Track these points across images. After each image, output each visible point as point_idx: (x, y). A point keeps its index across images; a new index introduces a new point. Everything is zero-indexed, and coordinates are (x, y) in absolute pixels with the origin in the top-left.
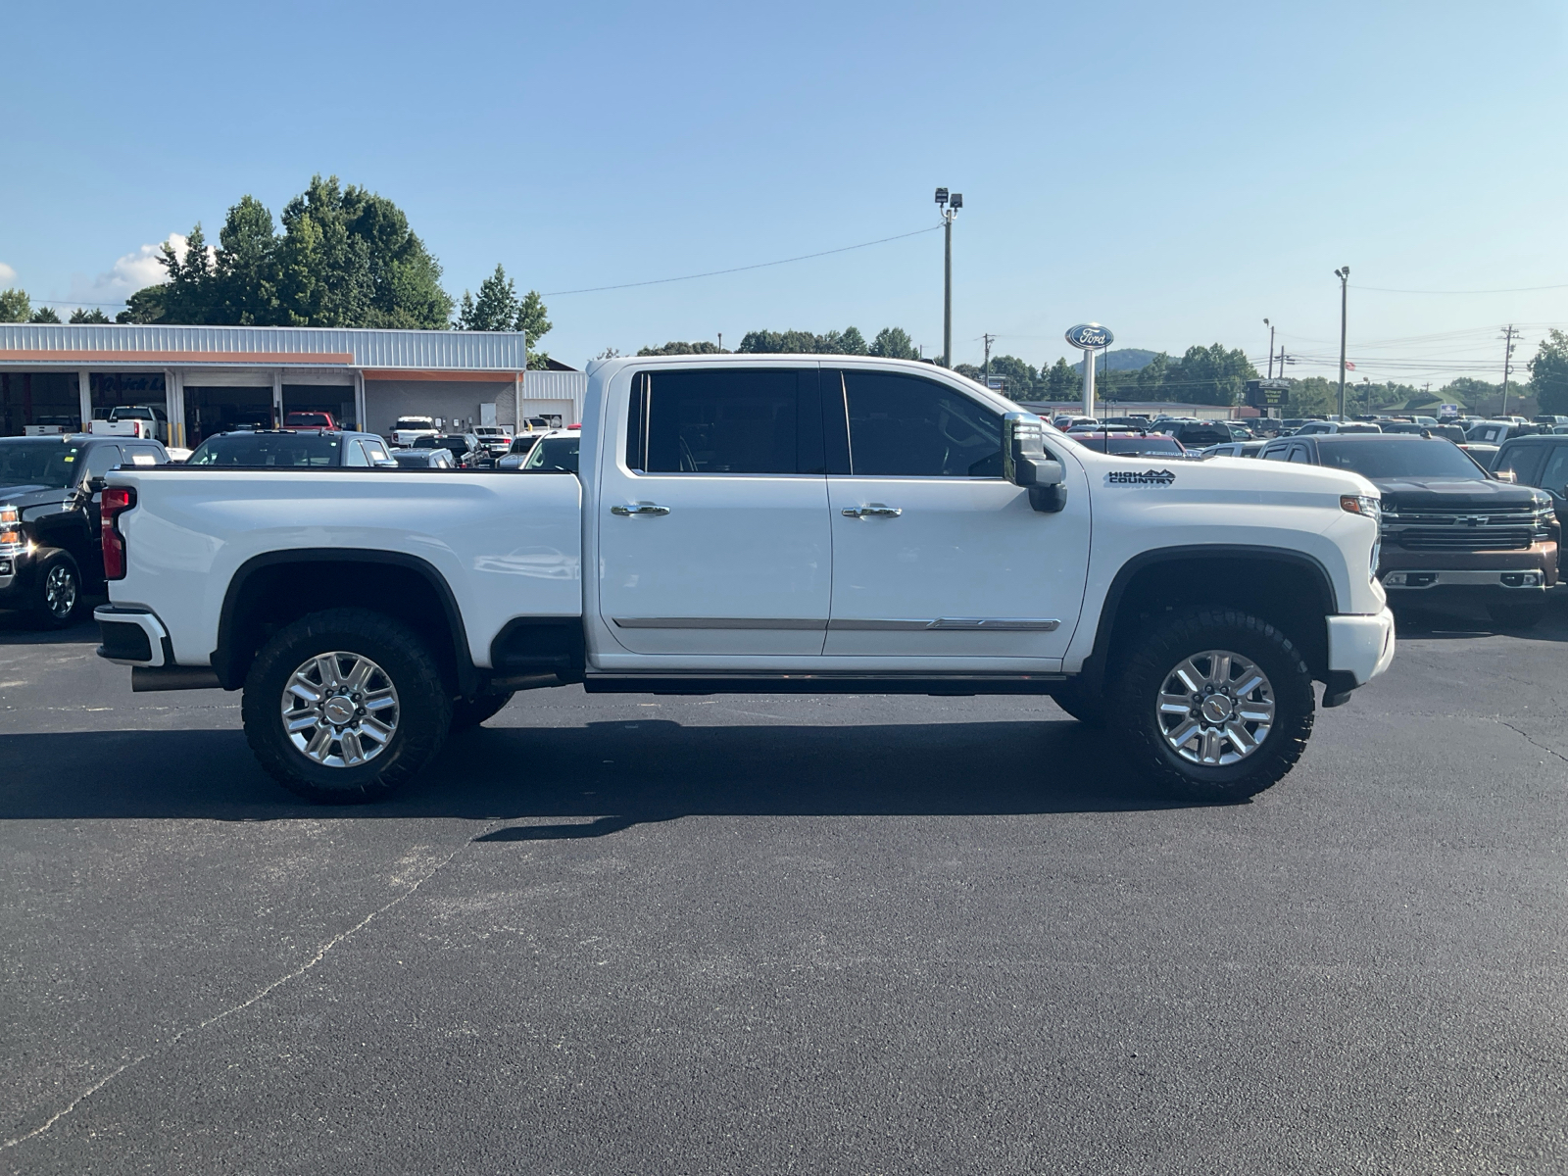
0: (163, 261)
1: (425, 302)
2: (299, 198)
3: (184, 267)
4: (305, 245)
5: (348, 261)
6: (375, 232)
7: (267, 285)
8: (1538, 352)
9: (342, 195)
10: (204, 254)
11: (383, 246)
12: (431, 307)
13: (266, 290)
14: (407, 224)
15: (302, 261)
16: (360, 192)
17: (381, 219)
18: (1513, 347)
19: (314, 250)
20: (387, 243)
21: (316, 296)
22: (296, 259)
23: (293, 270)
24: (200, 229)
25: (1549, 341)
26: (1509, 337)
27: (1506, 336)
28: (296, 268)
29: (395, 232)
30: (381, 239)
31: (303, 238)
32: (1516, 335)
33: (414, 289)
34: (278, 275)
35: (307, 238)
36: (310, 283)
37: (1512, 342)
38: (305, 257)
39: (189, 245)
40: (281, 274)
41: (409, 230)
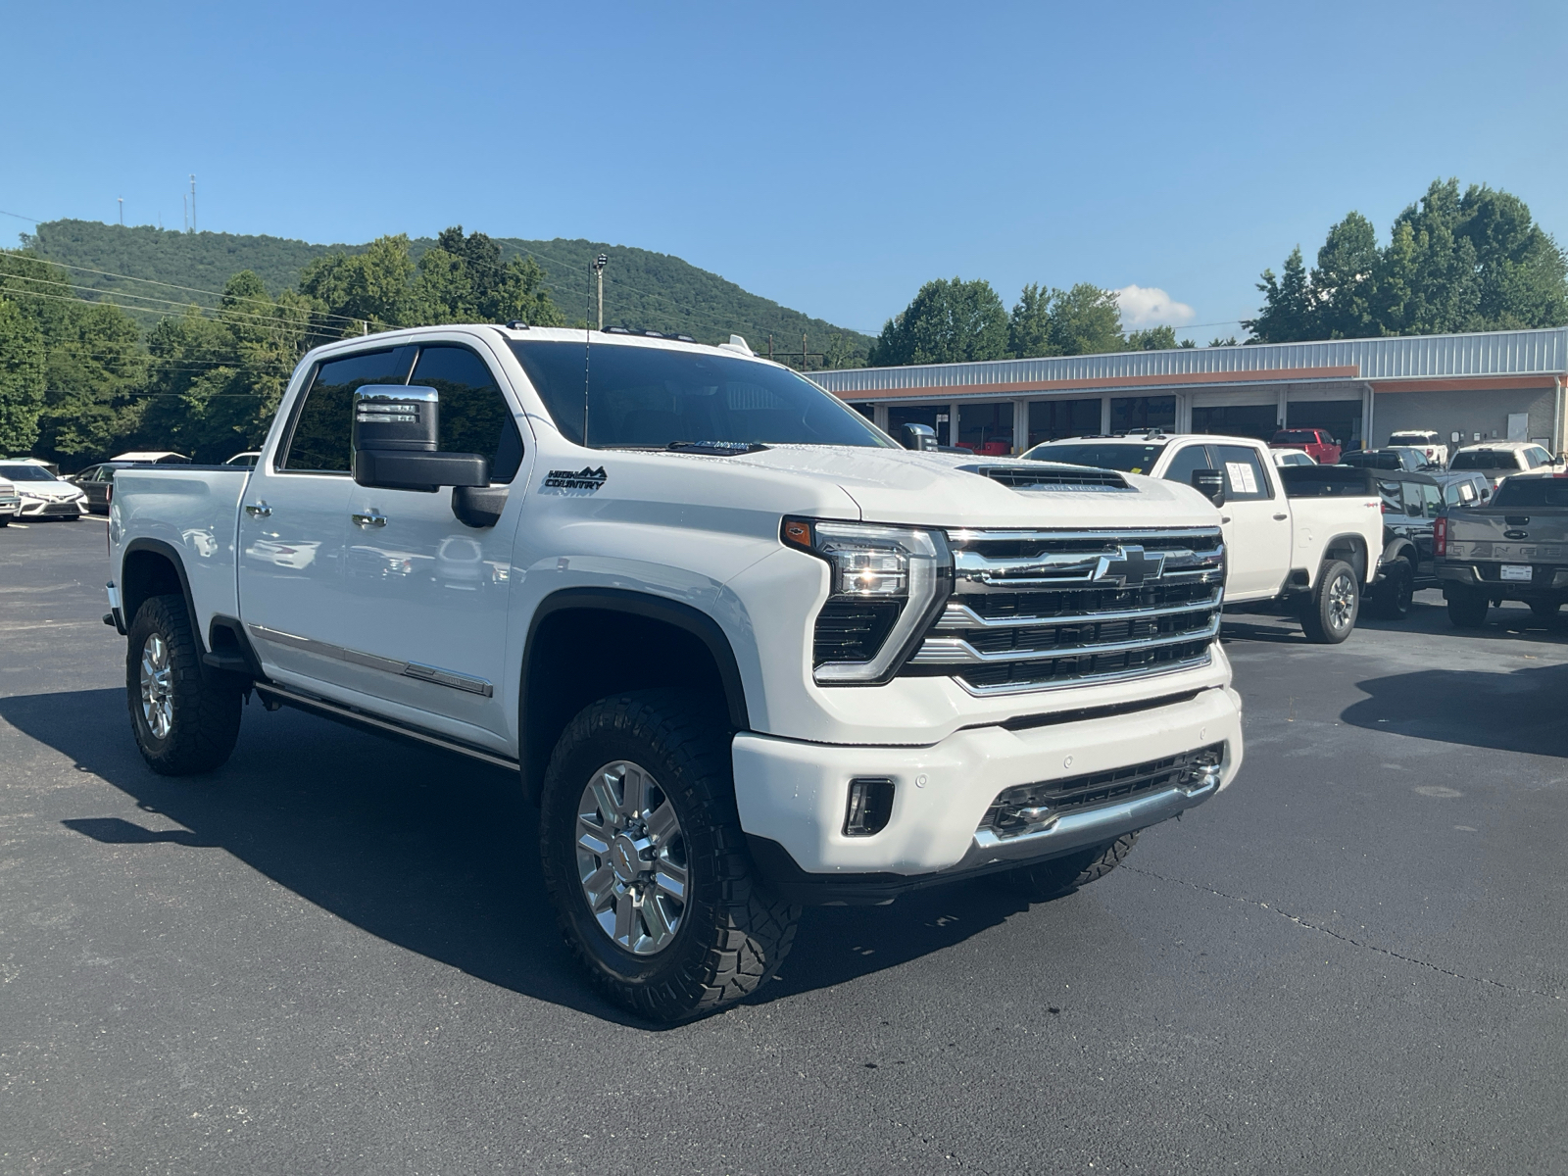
0: (1263, 288)
1: (1542, 304)
2: (1413, 205)
3: (1282, 290)
4: (1402, 256)
5: (1451, 267)
6: (1489, 232)
7: (1360, 301)
9: (1461, 197)
10: (1301, 275)
11: (1497, 246)
12: (1550, 307)
13: (1358, 306)
14: (1529, 219)
15: (1398, 273)
16: (1483, 190)
17: (1498, 216)
19: (1413, 261)
20: (1503, 243)
21: (1411, 309)
22: (1392, 271)
23: (1389, 284)
24: (1299, 251)
28: (1391, 280)
29: (1514, 230)
30: (1495, 239)
31: (1401, 249)
33: (1528, 290)
34: (1372, 290)
35: (1405, 248)
36: (1405, 294)
38: (1403, 268)
39: (1286, 268)
40: (1375, 288)
41: (1532, 225)
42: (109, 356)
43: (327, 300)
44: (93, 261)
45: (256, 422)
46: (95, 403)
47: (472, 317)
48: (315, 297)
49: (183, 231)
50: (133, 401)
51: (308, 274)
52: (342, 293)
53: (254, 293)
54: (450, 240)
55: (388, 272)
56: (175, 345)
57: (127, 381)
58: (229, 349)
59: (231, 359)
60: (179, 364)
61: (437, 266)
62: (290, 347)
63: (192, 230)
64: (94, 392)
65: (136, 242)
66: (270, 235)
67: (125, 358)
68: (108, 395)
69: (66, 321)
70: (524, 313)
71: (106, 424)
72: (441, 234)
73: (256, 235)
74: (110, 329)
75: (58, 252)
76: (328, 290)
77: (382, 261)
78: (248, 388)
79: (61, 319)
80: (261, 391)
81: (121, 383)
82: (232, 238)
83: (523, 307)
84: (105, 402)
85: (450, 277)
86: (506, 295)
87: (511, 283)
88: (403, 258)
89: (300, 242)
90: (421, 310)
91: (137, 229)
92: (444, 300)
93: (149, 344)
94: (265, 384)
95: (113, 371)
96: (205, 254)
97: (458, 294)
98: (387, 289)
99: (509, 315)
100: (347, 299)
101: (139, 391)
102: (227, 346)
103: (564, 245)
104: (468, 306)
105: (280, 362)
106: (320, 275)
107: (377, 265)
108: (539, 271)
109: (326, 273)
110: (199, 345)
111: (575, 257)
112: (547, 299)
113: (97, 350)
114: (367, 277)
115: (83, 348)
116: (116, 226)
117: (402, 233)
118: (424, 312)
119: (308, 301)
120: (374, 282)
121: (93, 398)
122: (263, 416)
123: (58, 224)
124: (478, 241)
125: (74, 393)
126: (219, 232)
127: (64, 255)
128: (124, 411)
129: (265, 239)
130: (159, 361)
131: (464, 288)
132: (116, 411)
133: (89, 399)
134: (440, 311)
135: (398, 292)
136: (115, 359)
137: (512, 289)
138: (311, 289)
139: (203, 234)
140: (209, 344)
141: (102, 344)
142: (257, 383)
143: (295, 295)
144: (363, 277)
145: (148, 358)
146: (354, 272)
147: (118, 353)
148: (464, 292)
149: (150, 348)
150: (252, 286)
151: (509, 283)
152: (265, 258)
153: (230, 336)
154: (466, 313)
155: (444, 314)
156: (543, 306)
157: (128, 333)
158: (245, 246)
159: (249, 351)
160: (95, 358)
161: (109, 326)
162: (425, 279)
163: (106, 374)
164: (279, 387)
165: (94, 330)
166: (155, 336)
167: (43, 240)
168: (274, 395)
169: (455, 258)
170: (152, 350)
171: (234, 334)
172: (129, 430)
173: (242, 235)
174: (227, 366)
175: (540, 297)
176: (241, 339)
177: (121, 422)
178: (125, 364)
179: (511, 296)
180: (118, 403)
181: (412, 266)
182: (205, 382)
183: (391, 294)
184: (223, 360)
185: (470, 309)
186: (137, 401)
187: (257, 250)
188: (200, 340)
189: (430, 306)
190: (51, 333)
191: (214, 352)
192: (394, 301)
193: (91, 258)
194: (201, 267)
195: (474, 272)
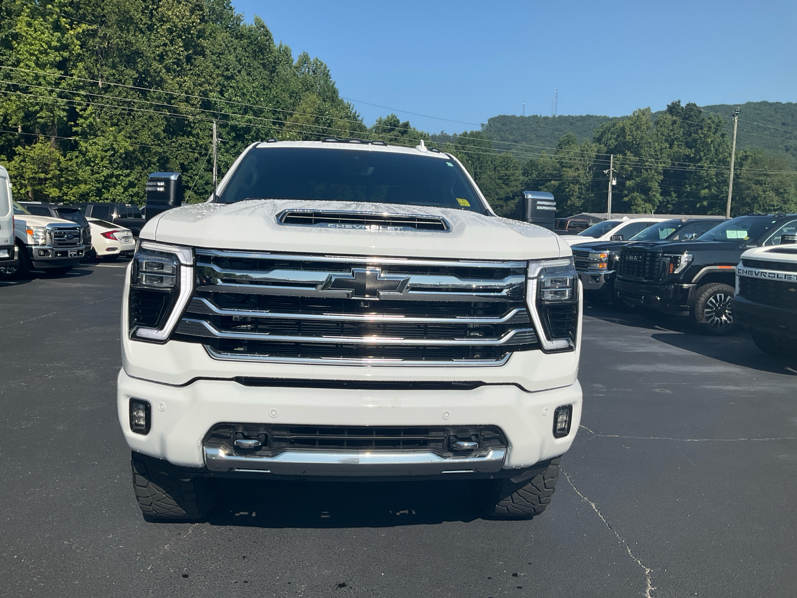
42: (505, 178)
43: (606, 145)
44: (510, 134)
45: (565, 207)
46: (497, 199)
47: (681, 149)
48: (600, 144)
49: (550, 116)
50: (513, 198)
51: (598, 132)
52: (613, 140)
53: (571, 143)
54: (673, 109)
55: (638, 128)
56: (534, 171)
57: (512, 189)
58: (557, 172)
59: (558, 177)
60: (534, 180)
61: (664, 123)
62: (585, 170)
63: (554, 115)
64: (497, 194)
65: (529, 123)
66: (591, 114)
67: (512, 178)
68: (503, 196)
69: (489, 162)
70: (712, 145)
71: (501, 209)
72: (668, 106)
73: (584, 115)
74: (507, 165)
75: (495, 131)
76: (607, 140)
77: (635, 123)
78: (564, 191)
79: (487, 162)
80: (569, 192)
81: (509, 190)
82: (573, 118)
83: (712, 141)
84: (501, 199)
85: (671, 128)
86: (702, 136)
87: (706, 129)
88: (647, 120)
89: (605, 117)
90: (653, 147)
91: (530, 117)
92: (666, 141)
93: (523, 171)
94: (571, 189)
95: (506, 185)
96: (559, 126)
97: (675, 137)
98: (636, 137)
99: (703, 147)
100: (616, 143)
101: (517, 193)
102: (556, 170)
103: (753, 105)
104: (680, 143)
105: (579, 177)
106: (603, 133)
107: (632, 125)
108: (723, 121)
109: (607, 131)
110: (544, 171)
111: (759, 112)
112: (727, 136)
113: (500, 175)
114: (626, 131)
115: (495, 174)
116: (521, 116)
117: (647, 107)
118: (655, 148)
119: (596, 146)
120: (630, 133)
121: (497, 197)
122: (569, 205)
123: (497, 118)
124: (691, 107)
125: (489, 195)
126: (567, 115)
127: (498, 132)
128: (509, 203)
129: (588, 117)
130: (527, 179)
131: (679, 133)
132: (506, 203)
133: (495, 198)
134: (664, 146)
135: (642, 138)
136: (508, 179)
137: (706, 132)
138: (598, 140)
139: (560, 117)
140: (548, 170)
141: (503, 172)
142: (567, 188)
143: (590, 143)
144: (624, 131)
145: (522, 178)
146: (620, 129)
147: (509, 176)
148: (678, 136)
149: (523, 173)
150: (571, 141)
151: (704, 129)
152: (587, 126)
153: (558, 165)
154: (678, 147)
155: (666, 148)
156: (724, 140)
157: (514, 167)
158: (578, 121)
159: (566, 172)
160: (499, 179)
161: (506, 163)
162: (657, 130)
163: (503, 186)
164: (578, 190)
165: (500, 166)
166: (526, 167)
167: (490, 125)
168: (575, 194)
169: (675, 118)
170: (524, 174)
171: (560, 164)
172: (510, 211)
173: (577, 115)
174: (555, 180)
175: (723, 136)
176: (563, 167)
177: (507, 208)
178: (512, 181)
179: (705, 136)
180: (507, 199)
181: (651, 124)
182: (545, 188)
183: (638, 140)
184: (554, 177)
185: (681, 145)
186: (515, 198)
187: (584, 123)
188: (544, 168)
189: (658, 145)
190: (483, 168)
191: (550, 174)
192: (640, 143)
193: (509, 132)
194: (557, 133)
195: (686, 125)
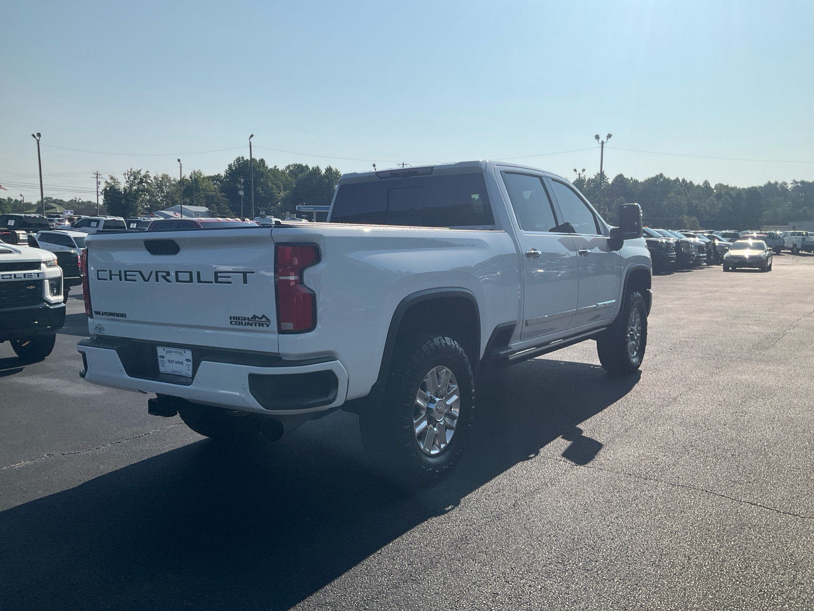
8: (105, 186)
18: (99, 182)
25: (110, 181)
26: (97, 177)
27: (95, 177)
32: (100, 176)
37: (99, 180)
